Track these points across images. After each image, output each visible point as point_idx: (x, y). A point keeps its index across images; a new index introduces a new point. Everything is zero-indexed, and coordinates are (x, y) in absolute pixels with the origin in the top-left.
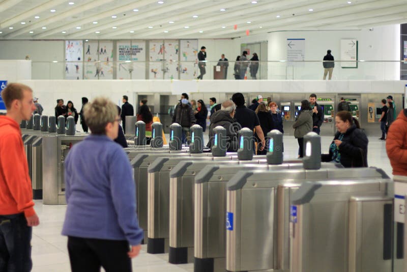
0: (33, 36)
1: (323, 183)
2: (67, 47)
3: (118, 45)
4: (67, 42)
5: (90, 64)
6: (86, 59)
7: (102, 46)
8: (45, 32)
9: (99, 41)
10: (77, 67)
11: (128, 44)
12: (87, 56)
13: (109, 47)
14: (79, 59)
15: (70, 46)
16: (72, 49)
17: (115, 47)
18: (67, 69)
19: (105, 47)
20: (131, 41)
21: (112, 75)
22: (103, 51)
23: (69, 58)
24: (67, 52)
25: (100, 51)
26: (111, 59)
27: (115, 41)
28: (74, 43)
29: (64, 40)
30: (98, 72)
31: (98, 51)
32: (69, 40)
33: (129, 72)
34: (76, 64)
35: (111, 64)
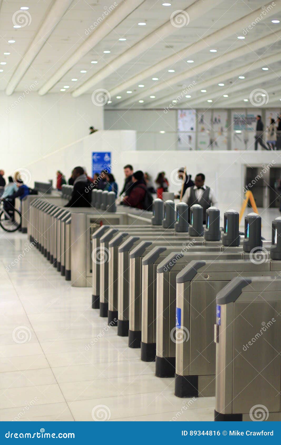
0: (144, 105)
1: (254, 279)
2: (179, 116)
3: (234, 114)
4: (179, 112)
5: (203, 134)
6: (200, 129)
7: (216, 115)
8: (155, 101)
9: (212, 110)
10: (190, 138)
11: (243, 113)
12: (201, 126)
13: (223, 117)
14: (192, 129)
15: (183, 115)
16: (185, 118)
17: (229, 116)
18: (179, 140)
19: (219, 116)
20: (246, 110)
21: (225, 146)
22: (217, 120)
23: (181, 128)
24: (180, 122)
25: (214, 120)
26: (225, 130)
27: (229, 110)
28: (187, 112)
29: (176, 110)
30: (211, 142)
31: (212, 120)
32: (182, 109)
33: (243, 142)
34: (189, 134)
35: (225, 134)
